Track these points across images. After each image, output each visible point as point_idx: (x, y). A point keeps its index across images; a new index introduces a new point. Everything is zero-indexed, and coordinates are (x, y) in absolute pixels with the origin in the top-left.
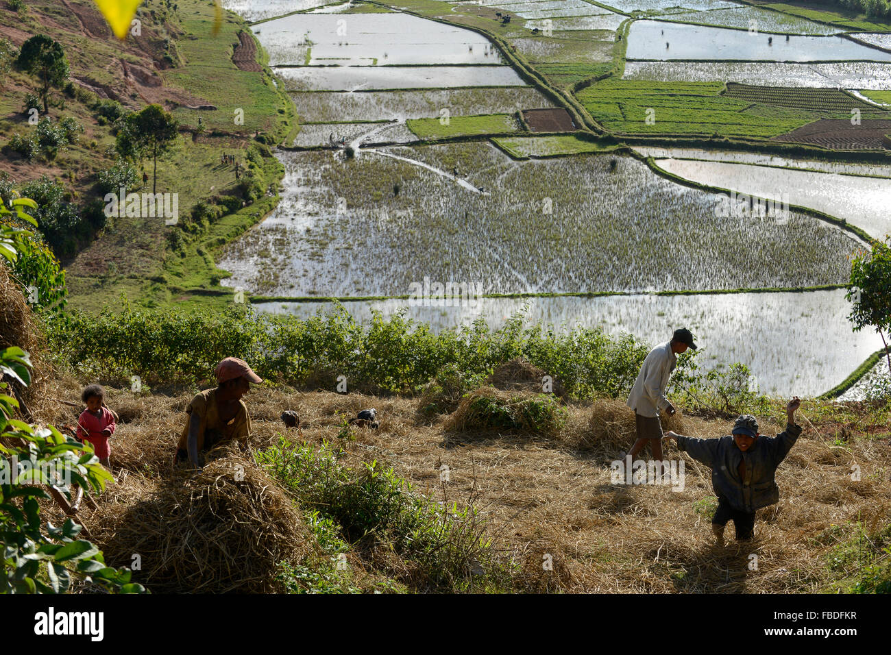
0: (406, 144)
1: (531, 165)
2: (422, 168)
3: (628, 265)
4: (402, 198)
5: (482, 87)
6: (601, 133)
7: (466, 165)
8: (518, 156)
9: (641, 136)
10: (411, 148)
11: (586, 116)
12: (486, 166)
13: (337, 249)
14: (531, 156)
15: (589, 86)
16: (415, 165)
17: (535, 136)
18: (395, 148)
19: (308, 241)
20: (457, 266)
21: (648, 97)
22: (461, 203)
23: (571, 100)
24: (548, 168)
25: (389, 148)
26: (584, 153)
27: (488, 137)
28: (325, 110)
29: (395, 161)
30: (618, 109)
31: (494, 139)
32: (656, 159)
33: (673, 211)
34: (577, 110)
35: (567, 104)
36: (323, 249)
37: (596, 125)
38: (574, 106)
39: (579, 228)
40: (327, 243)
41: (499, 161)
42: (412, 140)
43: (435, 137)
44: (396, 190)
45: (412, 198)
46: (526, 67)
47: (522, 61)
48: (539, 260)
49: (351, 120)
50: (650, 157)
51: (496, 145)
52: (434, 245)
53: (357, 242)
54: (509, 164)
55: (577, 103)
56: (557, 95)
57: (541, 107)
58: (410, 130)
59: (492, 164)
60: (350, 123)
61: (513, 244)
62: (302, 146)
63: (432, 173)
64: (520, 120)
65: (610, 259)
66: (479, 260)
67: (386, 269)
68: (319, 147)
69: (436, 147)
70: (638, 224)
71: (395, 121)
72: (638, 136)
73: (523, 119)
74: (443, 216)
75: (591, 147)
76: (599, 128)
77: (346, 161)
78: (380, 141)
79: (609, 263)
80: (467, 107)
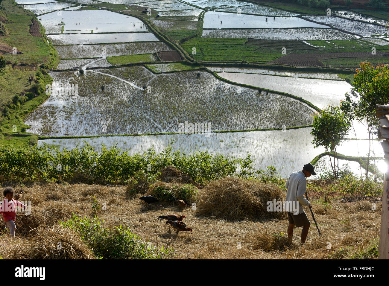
0: (107, 68)
1: (162, 76)
2: (114, 78)
3: (206, 119)
4: (105, 91)
5: (140, 42)
6: (192, 61)
7: (133, 76)
8: (156, 72)
9: (211, 62)
10: (109, 70)
11: (186, 54)
12: (142, 77)
13: (77, 115)
14: (162, 72)
15: (187, 40)
16: (111, 77)
17: (164, 63)
18: (102, 69)
19: (64, 111)
20: (130, 121)
21: (213, 45)
22: (132, 94)
23: (179, 47)
24: (169, 77)
25: (99, 70)
26: (185, 70)
27: (143, 64)
28: (70, 53)
29: (102, 75)
30: (200, 51)
31: (145, 65)
32: (217, 72)
33: (226, 95)
34: (182, 51)
35: (177, 49)
36: (71, 115)
37: (191, 58)
38: (180, 50)
39: (184, 104)
40: (73, 112)
41: (148, 75)
42: (109, 66)
43: (119, 64)
44: (103, 88)
45: (110, 91)
46: (159, 33)
47: (157, 30)
48: (166, 118)
49: (82, 58)
50: (215, 71)
51: (146, 67)
52: (120, 112)
53: (86, 112)
54: (152, 76)
55: (182, 48)
56: (173, 45)
57: (166, 50)
58: (108, 61)
59: (145, 76)
60: (82, 59)
61: (155, 111)
62: (61, 69)
63: (118, 80)
64: (157, 56)
65: (198, 117)
66: (140, 119)
67: (99, 123)
68: (68, 70)
69: (120, 69)
70: (210, 101)
71: (101, 58)
72: (209, 62)
73: (158, 55)
74: (123, 99)
75: (188, 68)
76: (192, 59)
77: (80, 76)
78: (95, 67)
79: (198, 119)
80: (133, 51)
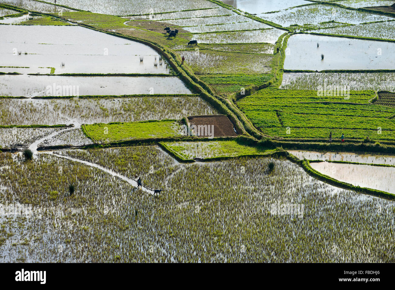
0: (81, 147)
1: (196, 167)
2: (96, 169)
4: (76, 197)
5: (152, 96)
6: (260, 138)
7: (137, 166)
8: (184, 159)
9: (297, 141)
10: (86, 151)
11: (246, 122)
12: (155, 168)
13: (14, 245)
14: (196, 159)
15: (249, 95)
16: (90, 166)
17: (200, 140)
18: (71, 150)
21: (303, 105)
22: (132, 202)
23: (233, 108)
24: (211, 170)
25: (65, 151)
26: (245, 156)
27: (157, 141)
29: (71, 163)
30: (276, 116)
31: (162, 143)
32: (311, 162)
33: (327, 210)
34: (239, 117)
35: (229, 111)
37: (256, 131)
38: (235, 113)
39: (240, 225)
40: (5, 240)
41: (167, 163)
42: (87, 143)
43: (108, 141)
44: (72, 190)
45: (87, 196)
46: (192, 78)
47: (189, 71)
48: (202, 255)
49: (29, 125)
50: (305, 160)
51: (164, 149)
52: (106, 240)
53: (33, 238)
54: (176, 166)
55: (238, 111)
56: (220, 103)
57: (206, 114)
58: (85, 134)
59: (160, 166)
60: (29, 127)
61: (178, 240)
63: (105, 174)
65: (269, 254)
66: (147, 255)
69: (109, 150)
71: (71, 126)
72: (294, 141)
74: (114, 214)
75: (251, 151)
76: (259, 133)
77: (25, 162)
78: (57, 144)
